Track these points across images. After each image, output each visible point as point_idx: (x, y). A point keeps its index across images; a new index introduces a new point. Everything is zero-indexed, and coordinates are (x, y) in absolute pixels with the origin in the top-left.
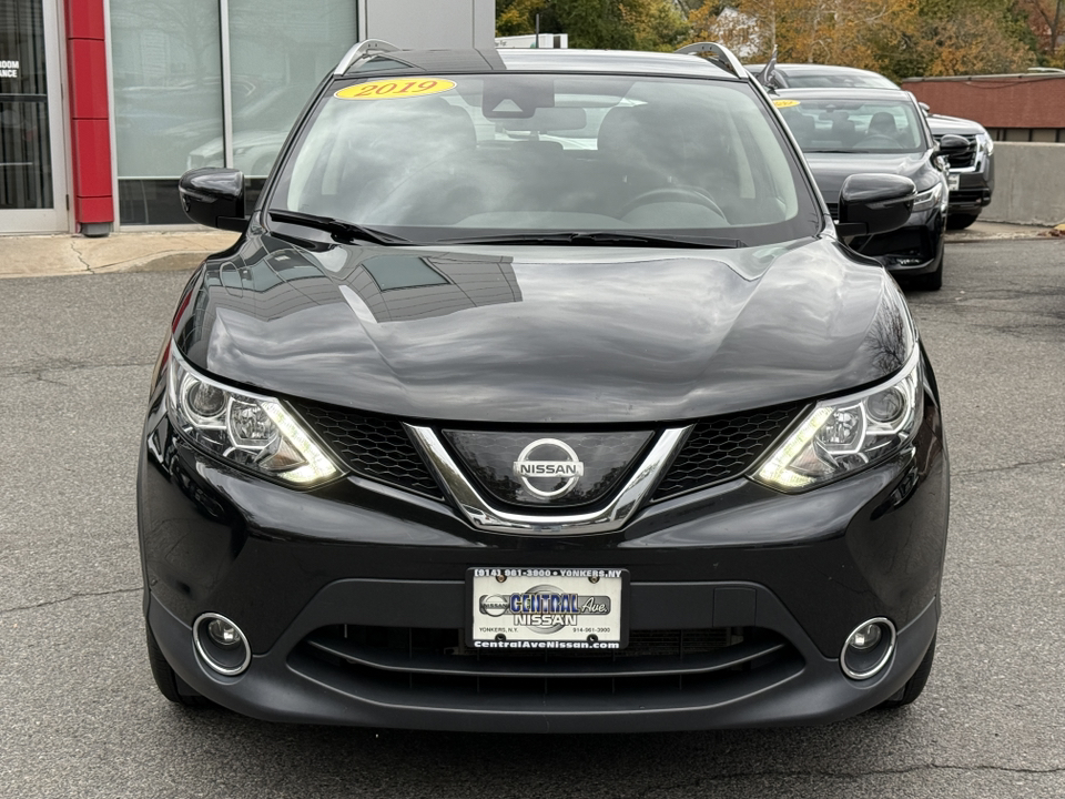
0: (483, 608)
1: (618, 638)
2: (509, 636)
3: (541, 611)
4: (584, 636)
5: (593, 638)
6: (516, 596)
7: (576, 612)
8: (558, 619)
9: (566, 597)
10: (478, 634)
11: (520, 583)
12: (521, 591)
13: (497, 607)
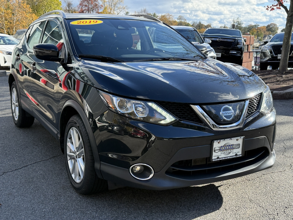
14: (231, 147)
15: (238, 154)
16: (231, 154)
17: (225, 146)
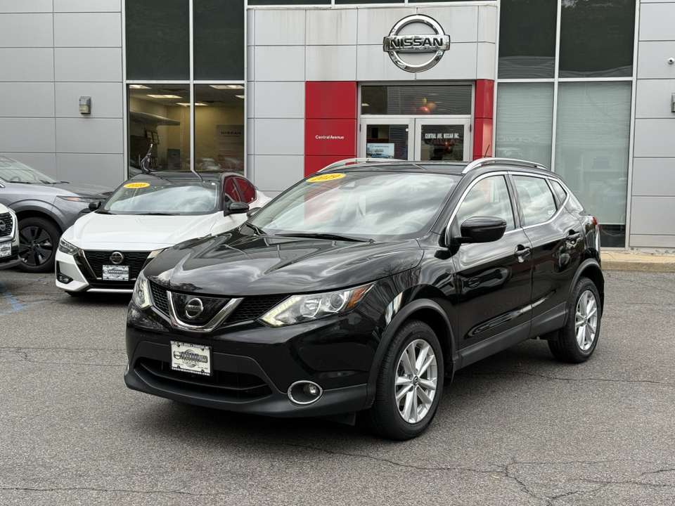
0: (175, 355)
1: (209, 372)
2: (181, 367)
3: (190, 359)
4: (200, 370)
5: (203, 371)
6: (182, 353)
7: (199, 361)
8: (194, 362)
9: (196, 355)
10: (173, 365)
11: (184, 348)
12: (184, 351)
13: (178, 356)
14: (196, 358)
15: (205, 371)
16: (196, 368)
17: (186, 352)
